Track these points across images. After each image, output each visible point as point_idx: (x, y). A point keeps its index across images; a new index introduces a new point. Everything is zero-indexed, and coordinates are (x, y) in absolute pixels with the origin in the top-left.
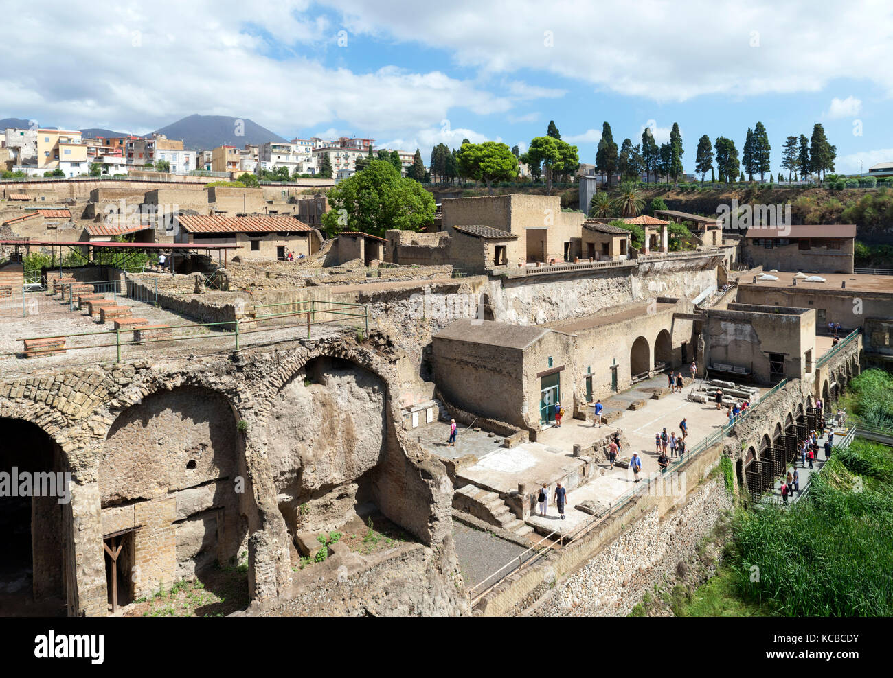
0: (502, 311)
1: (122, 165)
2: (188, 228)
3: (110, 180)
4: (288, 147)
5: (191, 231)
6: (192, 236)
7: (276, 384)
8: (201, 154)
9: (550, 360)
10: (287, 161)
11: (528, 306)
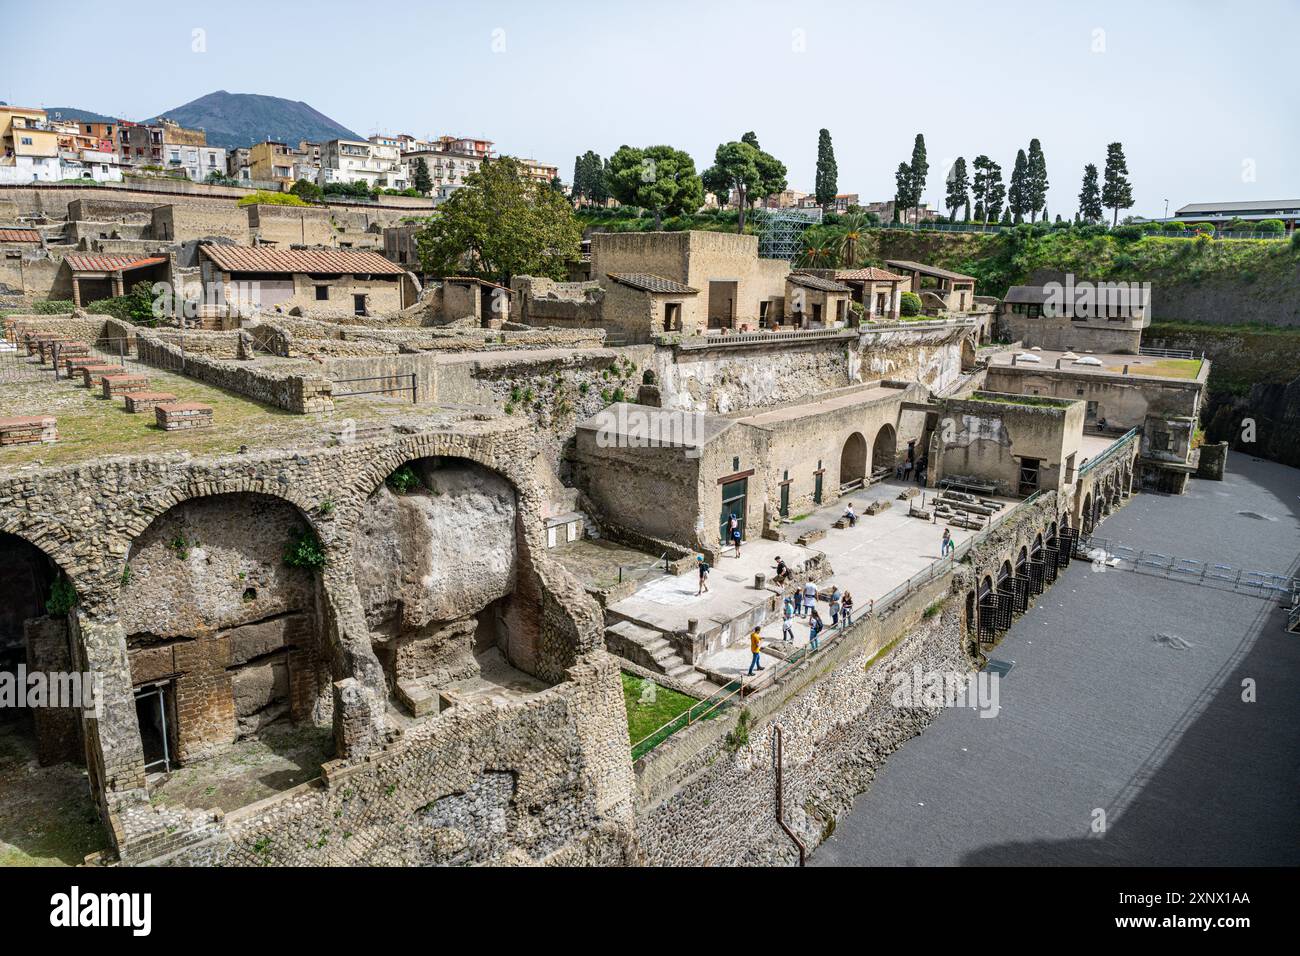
0: (673, 394)
1: (113, 165)
2: (221, 264)
3: (95, 187)
4: (364, 148)
5: (227, 269)
6: (229, 276)
7: (365, 488)
8: (234, 153)
9: (736, 461)
10: (364, 169)
11: (708, 388)
